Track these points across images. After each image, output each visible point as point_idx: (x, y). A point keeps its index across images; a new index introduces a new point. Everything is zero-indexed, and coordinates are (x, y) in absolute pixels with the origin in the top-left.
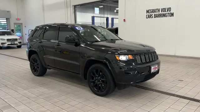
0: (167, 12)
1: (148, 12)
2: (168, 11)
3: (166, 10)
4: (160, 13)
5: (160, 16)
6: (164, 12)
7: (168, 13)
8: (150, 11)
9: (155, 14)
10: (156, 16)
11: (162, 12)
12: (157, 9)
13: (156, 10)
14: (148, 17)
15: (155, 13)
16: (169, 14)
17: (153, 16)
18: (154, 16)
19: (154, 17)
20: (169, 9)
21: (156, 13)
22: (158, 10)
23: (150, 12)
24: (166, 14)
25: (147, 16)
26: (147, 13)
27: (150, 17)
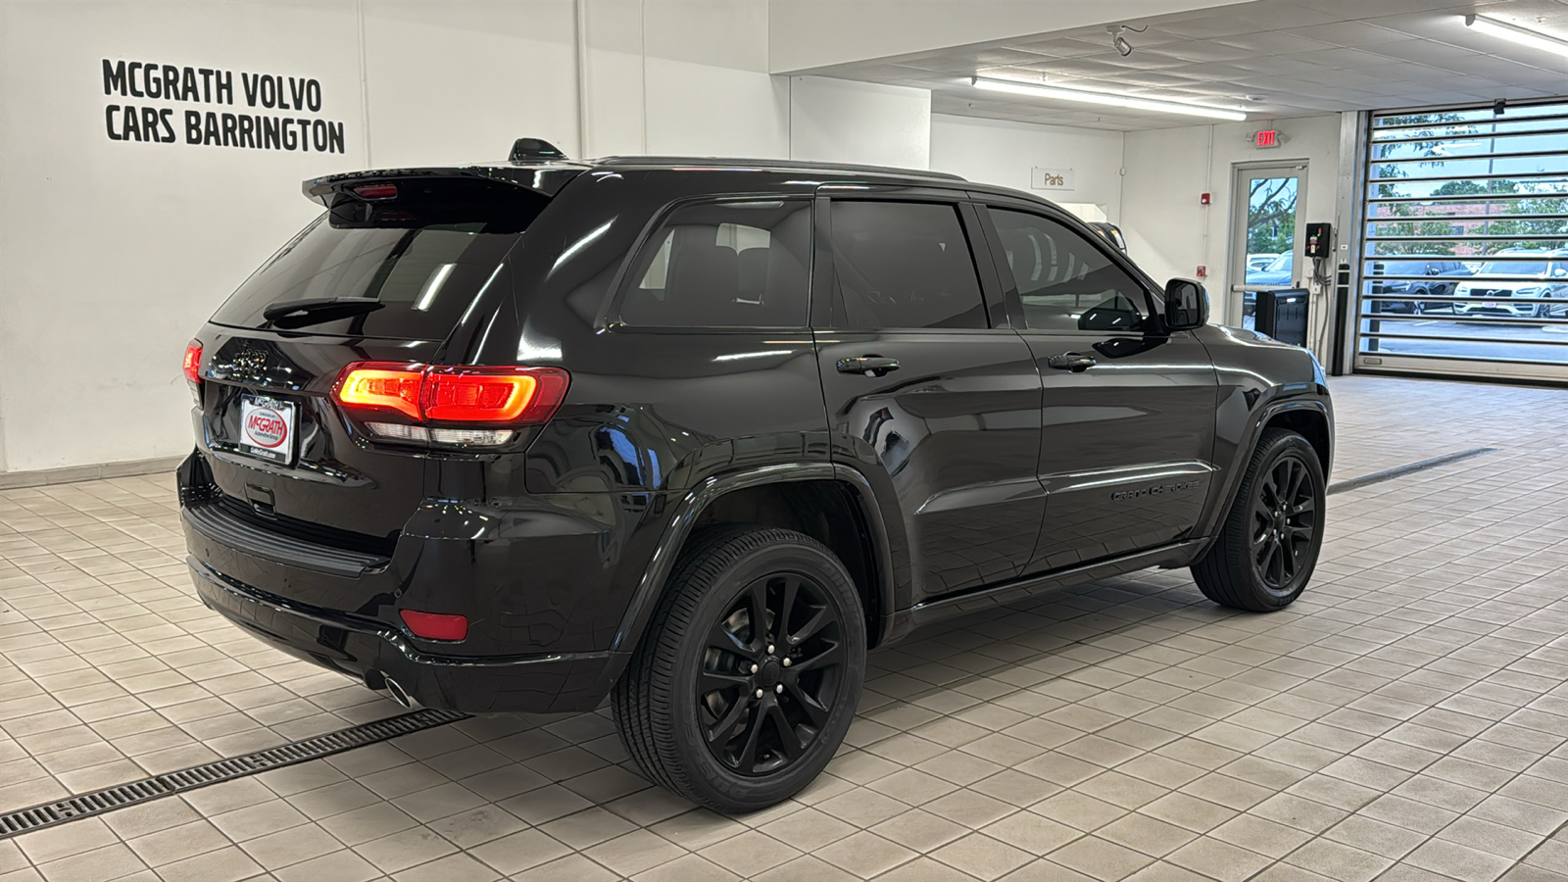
0: (292, 113)
1: (116, 77)
2: (298, 106)
3: (288, 99)
4: (240, 107)
5: (237, 131)
6: (270, 105)
7: (304, 123)
8: (139, 73)
9: (197, 115)
10: (201, 131)
11: (252, 101)
12: (206, 73)
13: (200, 79)
14: (127, 129)
15: (190, 104)
16: (310, 129)
17: (178, 122)
18: (189, 127)
19: (190, 140)
20: (308, 92)
21: (202, 108)
22: (220, 86)
23: (140, 86)
24: (290, 128)
25: (118, 118)
26: (116, 94)
27: (143, 127)
